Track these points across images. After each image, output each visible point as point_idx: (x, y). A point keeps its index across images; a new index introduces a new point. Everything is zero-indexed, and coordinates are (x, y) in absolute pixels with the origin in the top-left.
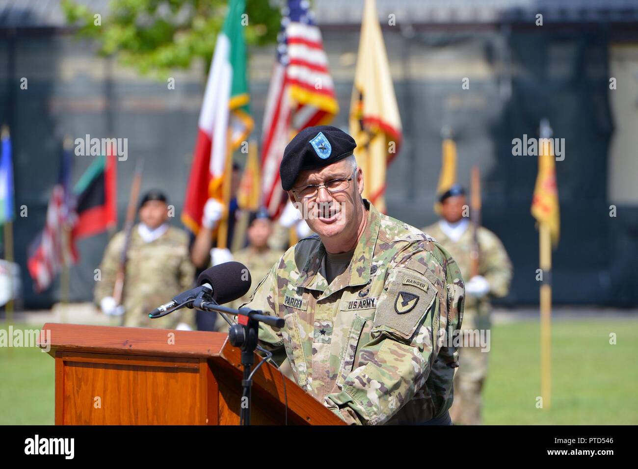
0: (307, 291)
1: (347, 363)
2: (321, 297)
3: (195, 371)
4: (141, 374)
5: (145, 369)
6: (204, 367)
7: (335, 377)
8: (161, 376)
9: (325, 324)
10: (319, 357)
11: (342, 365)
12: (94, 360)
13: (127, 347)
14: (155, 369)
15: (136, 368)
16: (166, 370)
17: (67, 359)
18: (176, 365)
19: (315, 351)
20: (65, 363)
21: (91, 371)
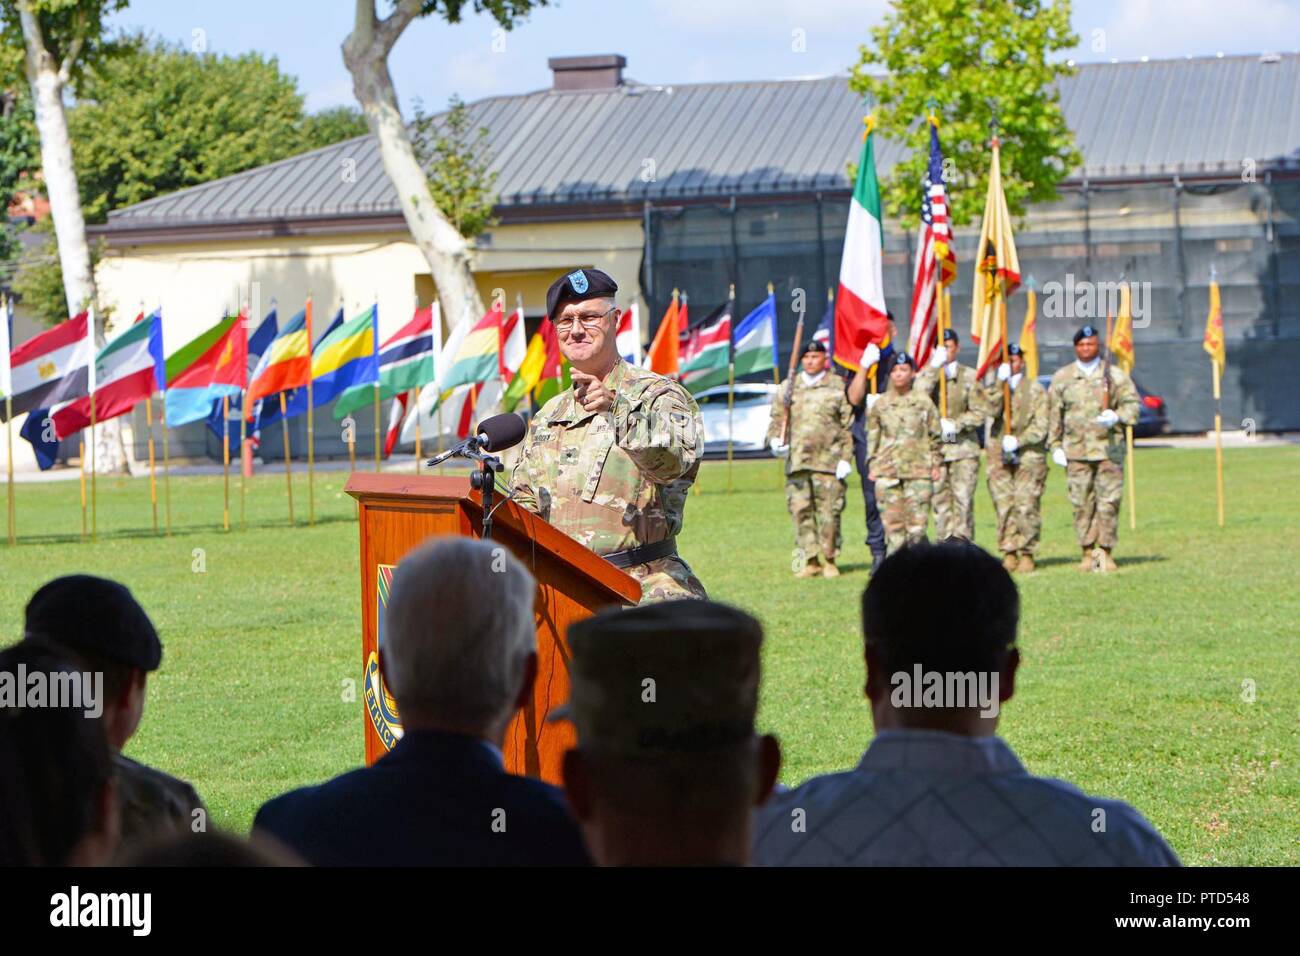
0: (556, 424)
1: (593, 479)
2: (569, 426)
3: (452, 512)
4: (417, 515)
5: (419, 511)
6: (457, 507)
7: (580, 492)
8: (430, 516)
9: (571, 448)
10: (564, 477)
11: (588, 481)
12: (384, 504)
13: (404, 493)
14: (426, 511)
15: (413, 510)
16: (434, 511)
17: (367, 503)
18: (439, 507)
19: (561, 472)
20: (367, 507)
21: (383, 513)
